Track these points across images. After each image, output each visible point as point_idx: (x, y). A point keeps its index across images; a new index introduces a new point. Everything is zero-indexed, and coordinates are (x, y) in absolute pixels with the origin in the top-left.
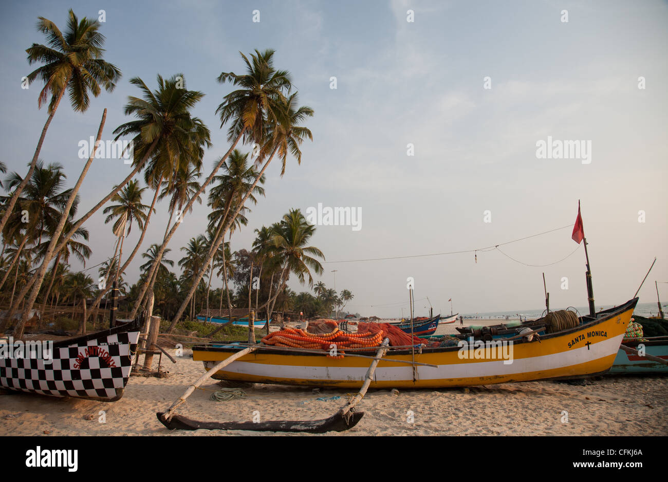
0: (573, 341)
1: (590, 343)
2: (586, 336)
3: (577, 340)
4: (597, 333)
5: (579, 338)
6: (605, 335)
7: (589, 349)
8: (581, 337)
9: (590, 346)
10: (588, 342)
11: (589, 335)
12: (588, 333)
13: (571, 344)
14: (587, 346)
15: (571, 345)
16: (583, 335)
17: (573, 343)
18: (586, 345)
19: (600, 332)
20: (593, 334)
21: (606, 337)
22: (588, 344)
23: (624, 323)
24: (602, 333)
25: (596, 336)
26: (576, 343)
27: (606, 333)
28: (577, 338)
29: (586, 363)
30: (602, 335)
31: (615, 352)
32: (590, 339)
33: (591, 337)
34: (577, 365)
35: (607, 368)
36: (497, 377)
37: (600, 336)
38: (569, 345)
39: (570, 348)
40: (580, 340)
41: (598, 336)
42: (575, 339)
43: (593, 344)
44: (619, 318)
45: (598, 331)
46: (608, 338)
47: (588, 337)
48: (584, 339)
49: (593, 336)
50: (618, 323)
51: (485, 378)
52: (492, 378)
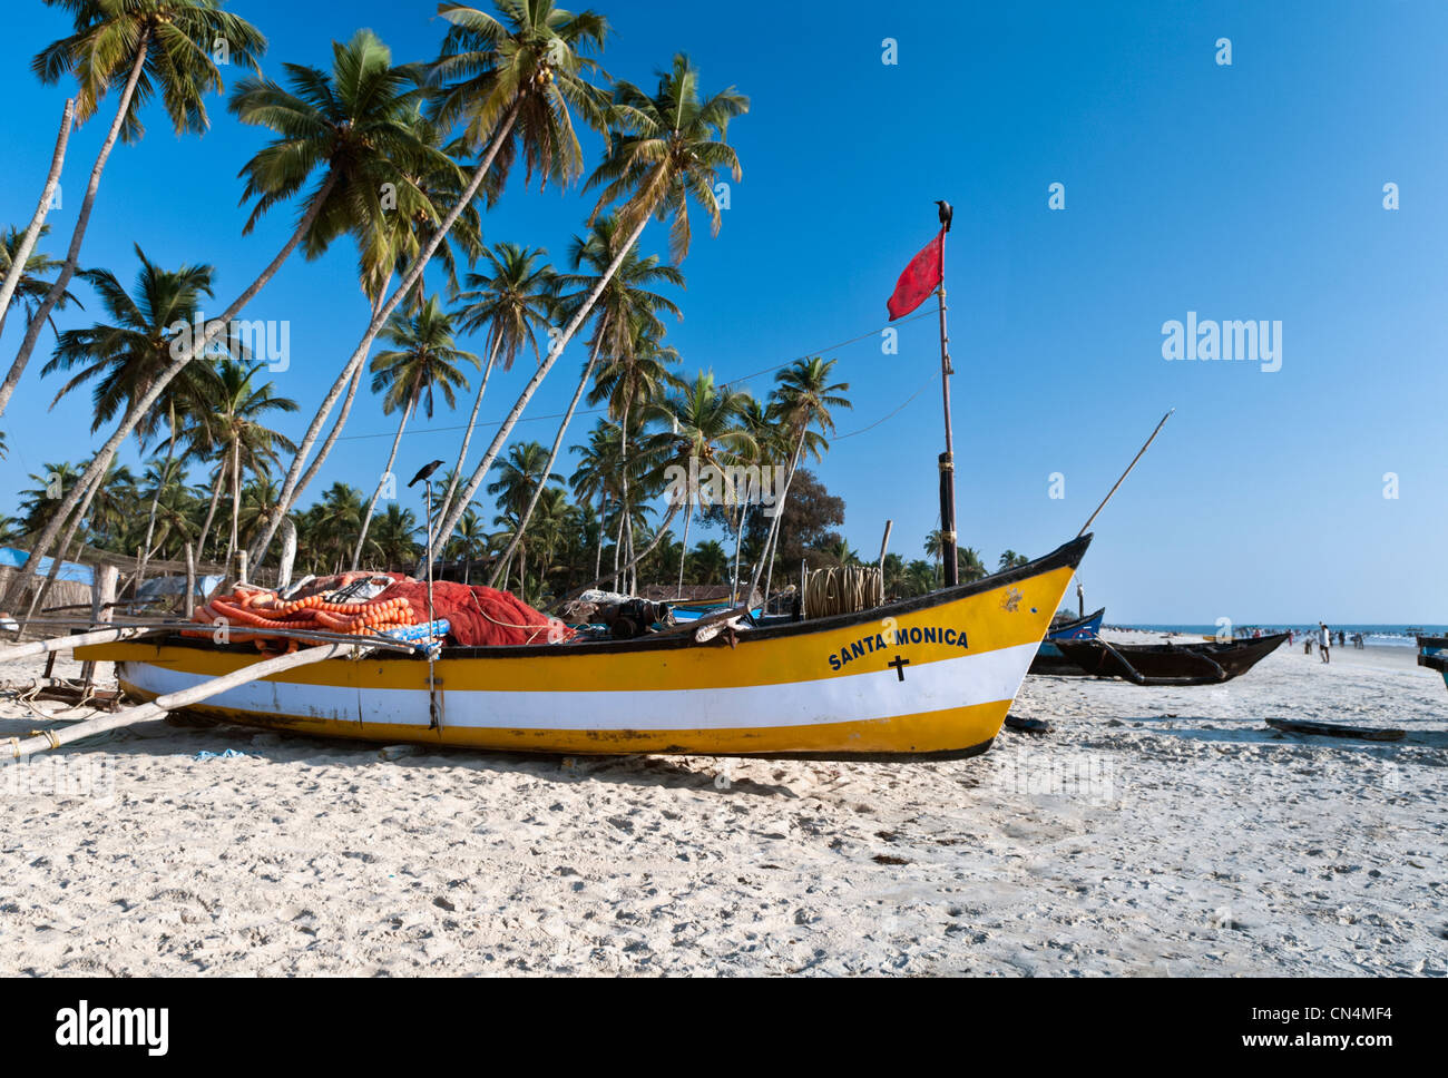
0: (844, 651)
1: (907, 662)
2: (889, 639)
3: (858, 649)
4: (930, 635)
5: (865, 645)
6: (963, 641)
7: (901, 678)
8: (874, 642)
9: (905, 669)
10: (898, 658)
11: (901, 637)
12: (896, 632)
13: (840, 658)
14: (895, 670)
15: (838, 662)
16: (878, 636)
17: (846, 657)
18: (891, 665)
19: (940, 630)
20: (916, 634)
21: (966, 647)
22: (899, 663)
23: (1034, 611)
24: (950, 634)
25: (927, 641)
26: (856, 656)
27: (963, 635)
28: (859, 642)
29: (898, 719)
30: (950, 640)
31: (1004, 698)
32: (904, 651)
33: (907, 642)
34: (866, 721)
35: (980, 741)
36: (630, 734)
37: (941, 641)
38: (832, 662)
39: (835, 669)
40: (871, 650)
41: (934, 641)
42: (853, 645)
43: (916, 664)
44: (1014, 594)
45: (933, 629)
46: (974, 652)
47: (898, 644)
48: (885, 646)
49: (917, 641)
50: (1010, 609)
51: (600, 733)
52: (618, 736)
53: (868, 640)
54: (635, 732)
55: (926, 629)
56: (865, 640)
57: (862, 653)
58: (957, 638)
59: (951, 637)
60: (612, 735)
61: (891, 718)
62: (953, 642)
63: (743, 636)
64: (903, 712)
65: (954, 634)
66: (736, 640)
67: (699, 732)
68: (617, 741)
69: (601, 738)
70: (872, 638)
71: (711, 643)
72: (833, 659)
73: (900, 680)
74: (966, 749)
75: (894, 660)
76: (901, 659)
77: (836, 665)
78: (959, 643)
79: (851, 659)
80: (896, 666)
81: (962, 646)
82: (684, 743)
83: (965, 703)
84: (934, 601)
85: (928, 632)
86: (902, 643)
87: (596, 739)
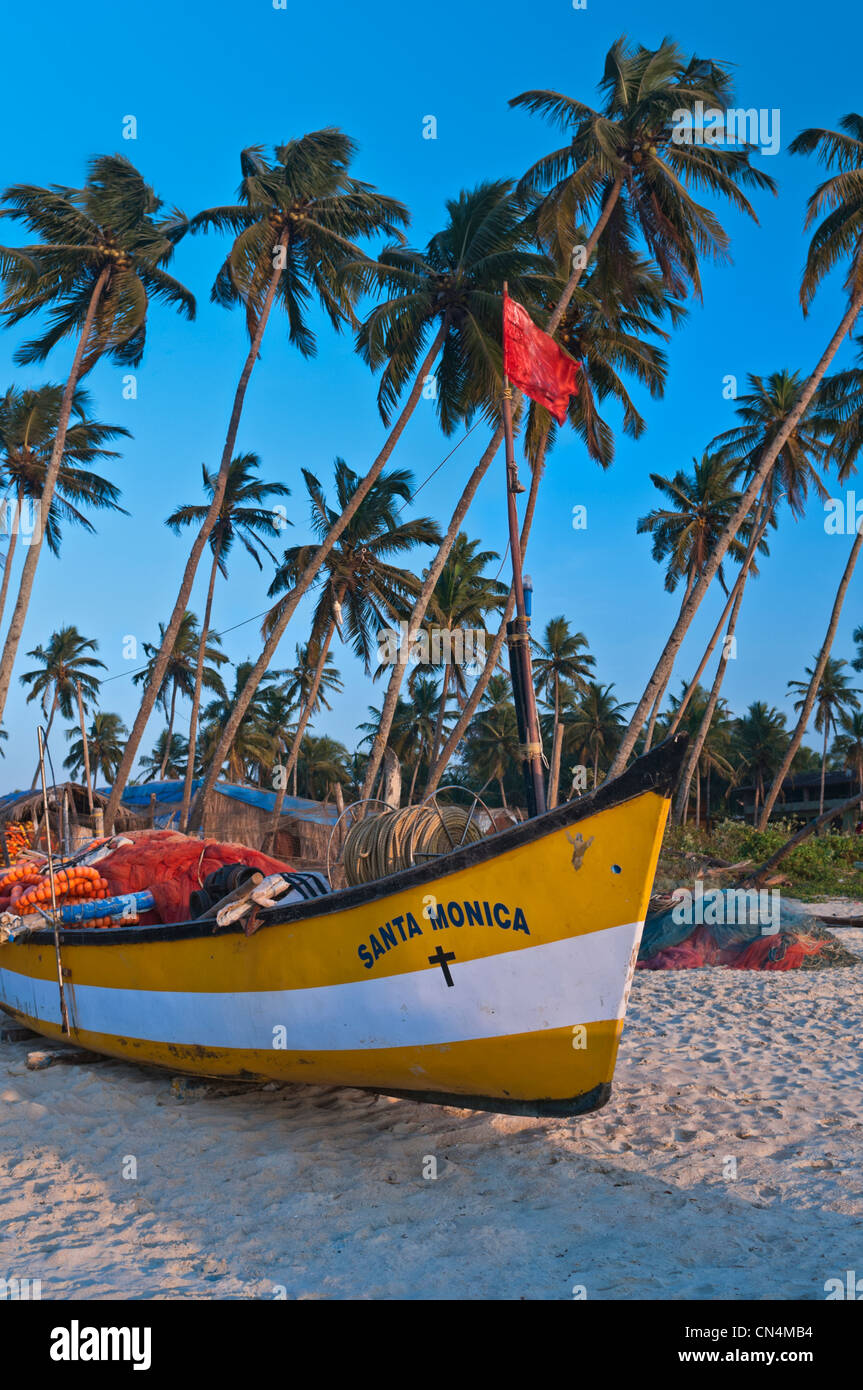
0: (372, 938)
1: (451, 956)
2: (424, 921)
3: (388, 937)
4: (474, 914)
5: (395, 929)
6: (520, 923)
7: (450, 983)
8: (405, 925)
9: (452, 967)
10: (439, 949)
11: (438, 917)
12: (431, 910)
13: (369, 949)
14: (439, 969)
15: (367, 956)
16: (409, 916)
17: (379, 951)
18: (433, 960)
19: (486, 905)
20: (455, 912)
21: (527, 932)
22: (442, 958)
23: (618, 869)
24: (501, 912)
25: (472, 924)
26: (389, 948)
27: (519, 913)
28: (388, 925)
29: (461, 1046)
30: (503, 921)
32: (447, 938)
33: (447, 926)
35: (588, 1086)
36: (200, 1051)
37: (490, 924)
38: (362, 957)
39: (369, 966)
40: (405, 939)
41: (481, 923)
43: (464, 960)
44: (579, 843)
45: (476, 903)
46: (540, 941)
47: (435, 928)
48: (420, 933)
49: (459, 924)
50: (577, 868)
51: (178, 1049)
52: (193, 1053)
53: (398, 921)
54: (203, 1048)
55: (467, 904)
56: (394, 922)
57: (395, 943)
58: (511, 917)
59: (503, 917)
60: (187, 1051)
61: (452, 1045)
62: (507, 925)
63: (270, 918)
64: (465, 1036)
65: (506, 911)
66: (256, 924)
69: (180, 1054)
70: (401, 919)
72: (363, 952)
73: (449, 985)
74: (575, 1100)
75: (435, 954)
76: (445, 951)
77: (368, 960)
78: (516, 927)
79: (384, 952)
80: (439, 964)
81: (521, 931)
82: (252, 1067)
83: (547, 1024)
84: (464, 858)
85: (471, 908)
86: (441, 927)
87: (177, 1055)
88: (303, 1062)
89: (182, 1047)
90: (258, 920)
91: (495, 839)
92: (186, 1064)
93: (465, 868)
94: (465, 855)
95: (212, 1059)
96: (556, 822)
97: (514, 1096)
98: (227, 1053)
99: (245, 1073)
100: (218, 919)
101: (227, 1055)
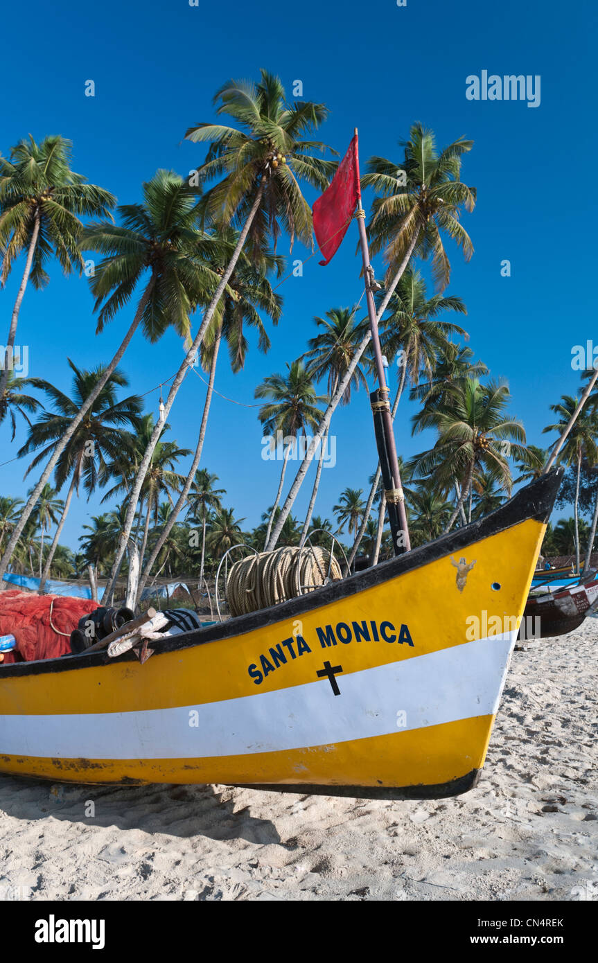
0: (263, 659)
1: (339, 669)
2: (313, 641)
3: (278, 656)
4: (361, 631)
5: (285, 650)
6: (405, 636)
7: (337, 692)
8: (295, 645)
9: (339, 678)
10: (327, 664)
11: (326, 637)
12: (319, 631)
13: (259, 668)
14: (326, 681)
15: (258, 673)
16: (299, 638)
17: (268, 668)
18: (321, 674)
19: (373, 623)
20: (344, 632)
21: (411, 644)
22: (330, 672)
23: (497, 586)
24: (387, 629)
25: (359, 640)
26: (278, 665)
27: (404, 629)
28: (278, 646)
29: (345, 746)
30: (389, 636)
31: (479, 711)
32: (333, 654)
33: (335, 643)
34: (306, 749)
35: (461, 773)
36: (85, 763)
37: (377, 639)
38: (253, 675)
39: (258, 682)
40: (294, 656)
41: (368, 639)
42: (272, 651)
43: (351, 671)
44: (462, 566)
45: (364, 623)
46: (424, 651)
47: (323, 646)
48: (309, 651)
49: (347, 641)
50: (461, 588)
51: (62, 762)
52: (76, 765)
53: (288, 642)
54: (88, 761)
55: (355, 624)
56: (285, 643)
57: (284, 661)
58: (397, 633)
59: (389, 633)
60: (71, 764)
61: (336, 744)
62: (392, 639)
63: (159, 647)
64: (349, 737)
65: (392, 628)
66: (148, 652)
67: (141, 763)
68: (77, 771)
69: (64, 766)
70: (291, 640)
71: (127, 656)
72: (253, 670)
73: (336, 695)
74: (447, 784)
75: (324, 668)
76: (332, 665)
77: (258, 678)
78: (401, 641)
79: (273, 669)
80: (327, 676)
81: (406, 644)
82: (134, 774)
83: (427, 722)
84: (355, 585)
85: (358, 626)
86: (329, 645)
87: (60, 767)
88: (187, 767)
89: (66, 761)
90: (149, 650)
91: (386, 566)
92: (70, 775)
93: (356, 593)
94: (356, 581)
95: (96, 769)
96: (444, 549)
97: (386, 784)
98: (111, 764)
99: (126, 780)
100: (109, 651)
101: (112, 765)
